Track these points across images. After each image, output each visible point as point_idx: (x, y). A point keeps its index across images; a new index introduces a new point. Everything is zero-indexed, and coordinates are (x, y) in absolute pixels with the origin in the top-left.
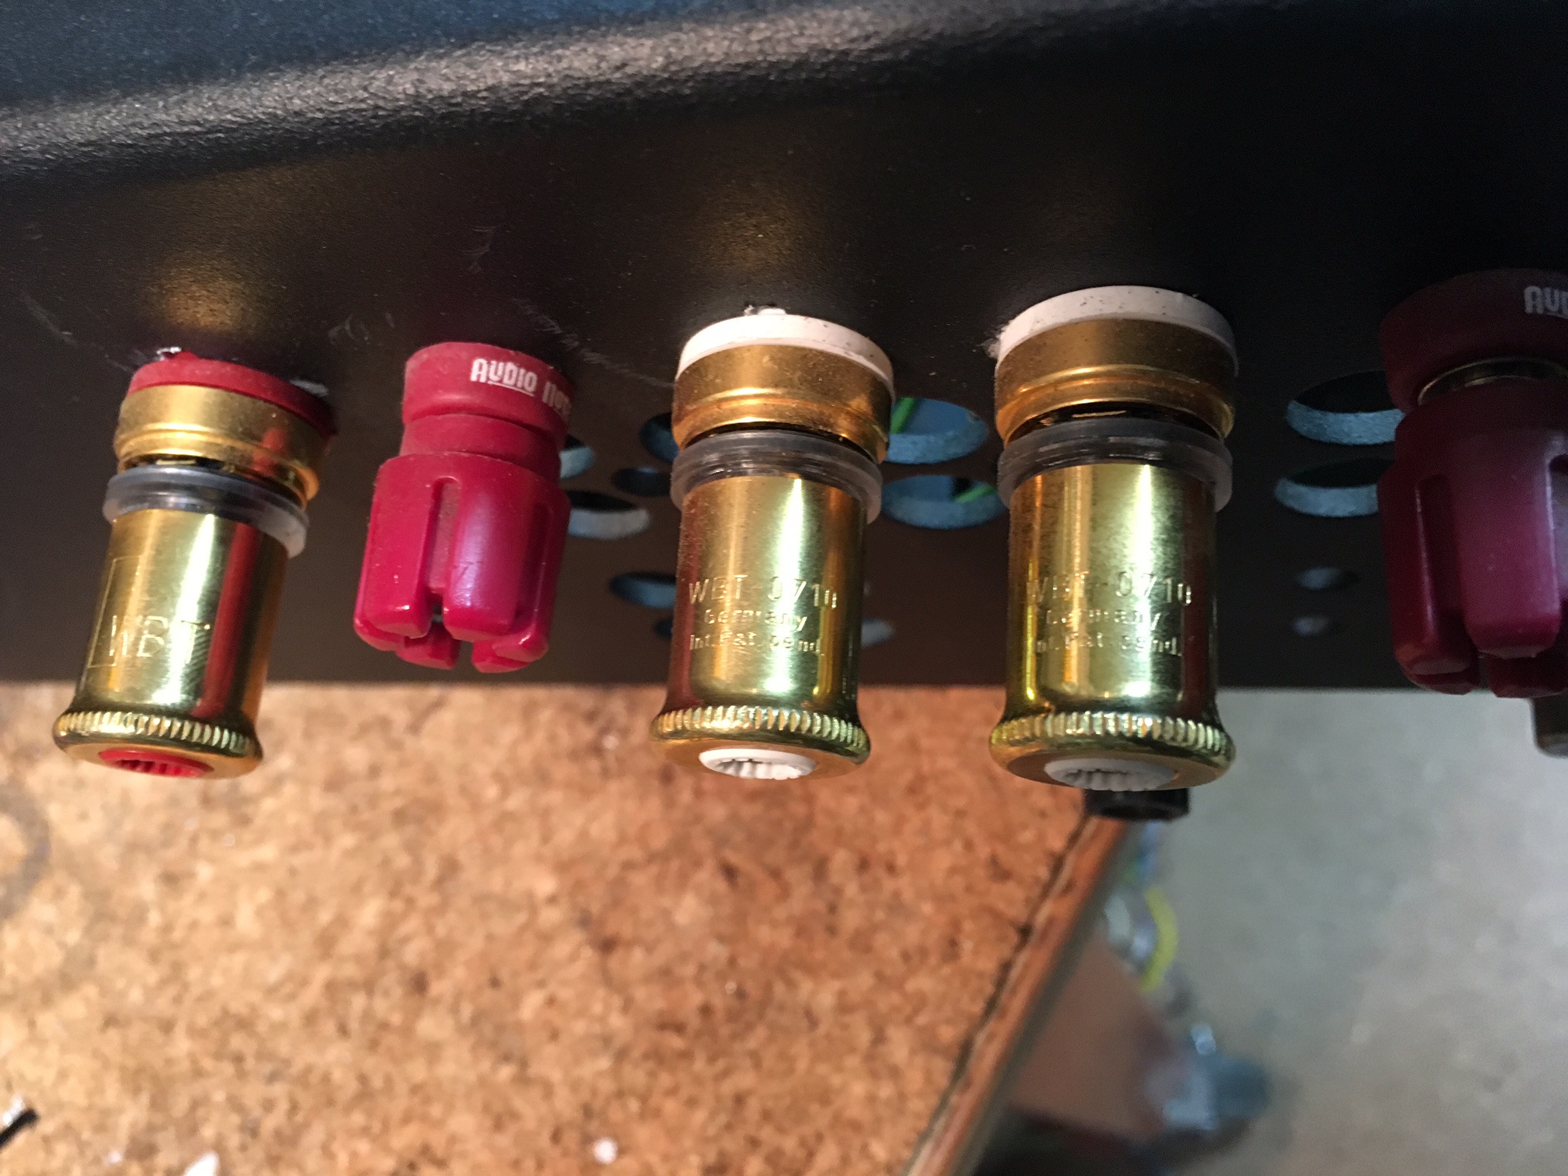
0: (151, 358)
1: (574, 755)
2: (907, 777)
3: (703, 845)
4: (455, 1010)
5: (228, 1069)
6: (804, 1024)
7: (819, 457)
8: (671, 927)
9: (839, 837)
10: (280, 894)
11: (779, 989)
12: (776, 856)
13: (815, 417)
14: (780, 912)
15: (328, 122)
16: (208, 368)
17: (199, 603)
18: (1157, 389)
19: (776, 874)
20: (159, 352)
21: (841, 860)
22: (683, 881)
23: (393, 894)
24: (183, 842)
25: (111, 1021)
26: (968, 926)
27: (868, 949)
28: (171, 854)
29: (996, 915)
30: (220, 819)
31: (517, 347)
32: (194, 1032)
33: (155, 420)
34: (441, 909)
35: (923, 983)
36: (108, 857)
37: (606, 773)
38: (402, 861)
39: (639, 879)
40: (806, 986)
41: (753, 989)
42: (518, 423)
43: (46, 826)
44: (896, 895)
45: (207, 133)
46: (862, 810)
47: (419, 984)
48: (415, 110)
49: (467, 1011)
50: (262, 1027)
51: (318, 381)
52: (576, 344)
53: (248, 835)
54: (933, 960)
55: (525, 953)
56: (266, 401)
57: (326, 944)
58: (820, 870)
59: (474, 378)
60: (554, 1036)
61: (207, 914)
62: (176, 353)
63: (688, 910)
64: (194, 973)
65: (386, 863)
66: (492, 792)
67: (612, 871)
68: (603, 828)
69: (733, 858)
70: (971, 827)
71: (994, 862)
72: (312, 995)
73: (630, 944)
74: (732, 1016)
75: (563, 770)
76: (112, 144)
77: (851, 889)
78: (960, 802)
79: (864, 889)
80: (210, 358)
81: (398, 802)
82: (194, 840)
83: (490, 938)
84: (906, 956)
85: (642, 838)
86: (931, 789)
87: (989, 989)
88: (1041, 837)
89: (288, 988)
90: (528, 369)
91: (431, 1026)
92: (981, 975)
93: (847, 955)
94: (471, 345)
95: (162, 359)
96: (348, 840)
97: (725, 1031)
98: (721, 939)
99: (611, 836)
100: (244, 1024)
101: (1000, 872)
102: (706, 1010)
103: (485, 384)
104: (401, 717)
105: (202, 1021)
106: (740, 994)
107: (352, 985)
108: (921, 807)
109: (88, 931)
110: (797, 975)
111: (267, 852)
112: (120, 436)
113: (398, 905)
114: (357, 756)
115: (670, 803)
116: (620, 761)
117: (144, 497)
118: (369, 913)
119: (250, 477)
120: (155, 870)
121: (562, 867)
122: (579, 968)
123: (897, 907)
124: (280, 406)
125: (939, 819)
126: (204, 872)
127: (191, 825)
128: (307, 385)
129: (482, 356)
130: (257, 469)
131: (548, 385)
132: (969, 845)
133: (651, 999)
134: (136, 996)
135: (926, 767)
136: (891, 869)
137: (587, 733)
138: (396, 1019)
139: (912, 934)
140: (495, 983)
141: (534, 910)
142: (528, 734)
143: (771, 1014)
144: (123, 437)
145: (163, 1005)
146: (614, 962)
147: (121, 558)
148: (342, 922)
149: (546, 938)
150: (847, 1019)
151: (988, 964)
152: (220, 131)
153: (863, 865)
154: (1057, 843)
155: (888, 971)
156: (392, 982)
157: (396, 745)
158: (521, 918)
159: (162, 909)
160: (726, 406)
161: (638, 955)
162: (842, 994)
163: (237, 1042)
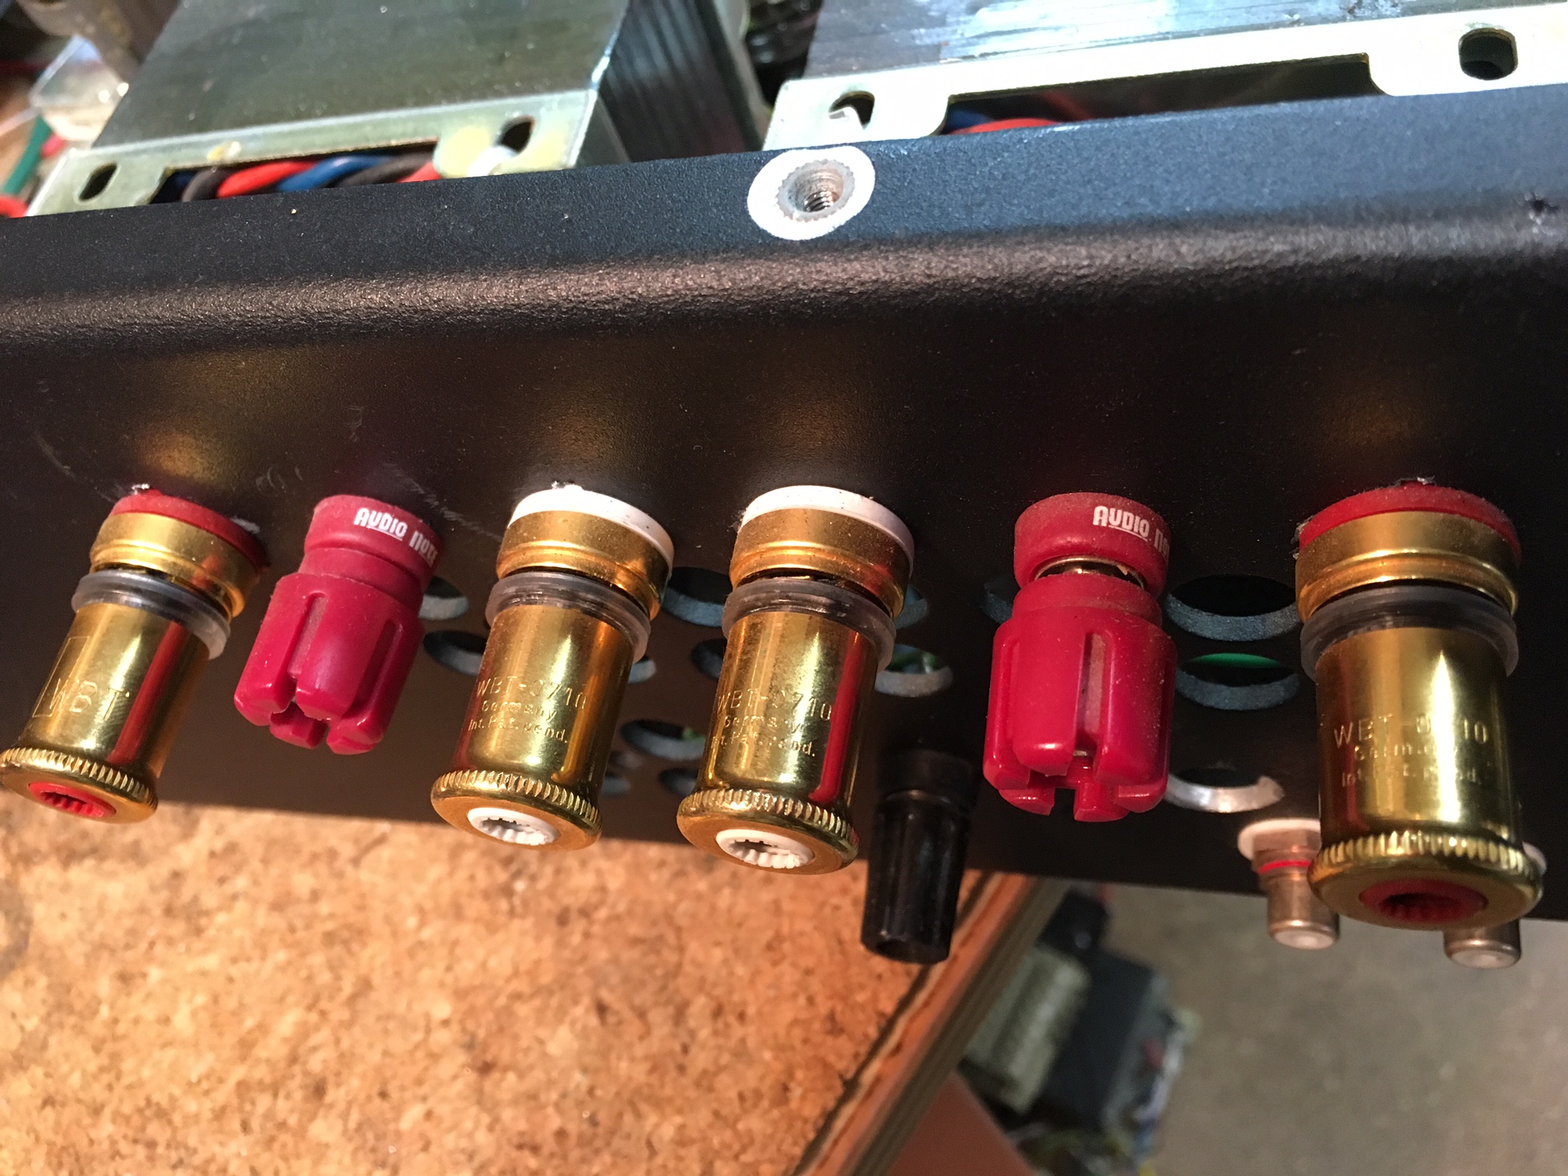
0: (128, 492)
1: (486, 895)
2: (768, 935)
3: (584, 983)
4: (345, 1116)
5: (141, 1152)
6: (646, 1153)
7: (590, 597)
8: (545, 1055)
9: (701, 985)
10: (216, 999)
11: (628, 1119)
12: (644, 998)
13: (592, 566)
14: (640, 1050)
15: (243, 324)
16: (169, 502)
17: (125, 677)
18: (831, 562)
19: (642, 1014)
20: (133, 488)
21: (700, 1005)
22: (561, 1014)
23: (310, 1008)
24: (143, 946)
25: (48, 1101)
26: (800, 1075)
27: (711, 1089)
28: (129, 955)
29: (826, 1065)
30: (178, 928)
31: (393, 503)
32: (117, 1117)
33: (120, 537)
34: (349, 1025)
35: (754, 1123)
36: (76, 955)
37: (512, 913)
38: (325, 978)
39: (523, 1010)
40: (652, 1119)
41: (603, 1117)
42: (388, 560)
43: (29, 922)
44: (743, 1041)
45: (165, 324)
46: (726, 962)
47: (318, 1090)
48: (302, 320)
49: (355, 1117)
50: (177, 1119)
51: (251, 520)
52: (436, 503)
53: (197, 945)
54: (765, 1103)
55: (415, 1070)
56: (208, 531)
57: (246, 1046)
58: (679, 1016)
59: (356, 522)
60: (426, 1148)
61: (150, 1013)
62: (146, 489)
63: (561, 1041)
64: (128, 1065)
65: (310, 978)
66: (412, 922)
67: (502, 1001)
68: (501, 963)
69: (606, 995)
70: (815, 985)
71: (831, 1017)
72: (224, 1094)
73: (506, 1069)
74: (584, 1141)
75: (476, 907)
76: (99, 328)
77: (704, 1033)
78: (808, 961)
79: (716, 1033)
80: (171, 495)
81: (330, 926)
82: (152, 945)
83: (386, 1053)
84: (741, 1097)
85: (533, 973)
86: (787, 947)
87: (811, 1136)
88: (875, 998)
89: (205, 1085)
90: (401, 519)
91: (322, 1129)
92: (806, 1121)
93: (692, 1093)
94: (359, 498)
95: (136, 493)
96: (281, 956)
97: (575, 1154)
98: (585, 1070)
99: (507, 970)
100: (162, 1114)
101: (834, 1027)
102: (561, 1134)
103: (365, 528)
104: (347, 850)
105: (127, 1109)
106: (593, 1122)
107: (262, 1086)
108: (775, 963)
109: (46, 1019)
110: (644, 1107)
111: (211, 962)
112: (96, 548)
113: (314, 1017)
114: (303, 882)
115: (561, 943)
116: (525, 903)
117: (103, 593)
118: (287, 1023)
119: (187, 588)
120: (113, 969)
121: (460, 994)
122: (459, 1085)
123: (741, 1053)
124: (218, 536)
125: (789, 975)
126: (155, 973)
127: (152, 933)
128: (243, 523)
129: (365, 506)
130: (194, 582)
131: (416, 534)
132: (811, 1001)
133: (514, 1119)
134: (75, 1080)
135: (785, 929)
136: (742, 1017)
137: (502, 876)
138: (293, 1121)
139: (751, 1078)
140: (383, 1095)
141: (428, 1031)
142: (451, 873)
143: (617, 1142)
144: (98, 548)
145: (98, 1092)
146: (488, 1085)
147: (75, 638)
148: (263, 1028)
149: (434, 1057)
150: (682, 1152)
151: (812, 1111)
152: (172, 325)
153: (718, 1012)
154: (888, 1007)
155: (725, 1112)
156: (296, 1087)
157: (340, 875)
158: (418, 1036)
159: (112, 1007)
160: (529, 554)
161: (511, 1077)
162: (681, 1128)
163: (154, 1130)
